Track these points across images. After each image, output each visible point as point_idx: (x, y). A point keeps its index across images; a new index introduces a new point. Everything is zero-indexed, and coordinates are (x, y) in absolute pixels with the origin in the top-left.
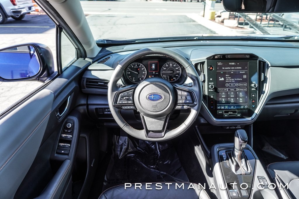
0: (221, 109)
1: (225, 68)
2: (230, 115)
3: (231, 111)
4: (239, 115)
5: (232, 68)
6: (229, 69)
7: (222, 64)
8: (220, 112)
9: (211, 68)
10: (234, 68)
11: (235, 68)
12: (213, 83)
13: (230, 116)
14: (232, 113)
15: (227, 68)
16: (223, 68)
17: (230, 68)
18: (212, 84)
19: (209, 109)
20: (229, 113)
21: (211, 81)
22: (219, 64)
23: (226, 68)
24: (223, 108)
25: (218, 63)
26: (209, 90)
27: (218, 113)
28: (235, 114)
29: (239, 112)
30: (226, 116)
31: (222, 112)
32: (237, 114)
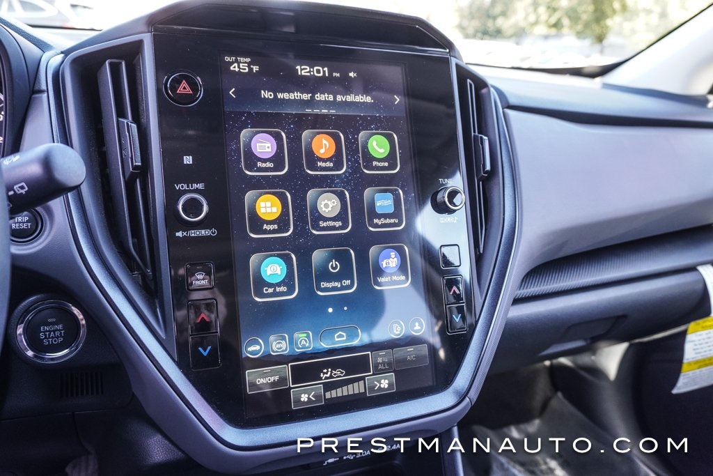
0: (267, 361)
1: (280, 96)
2: (329, 387)
3: (334, 365)
4: (385, 384)
5: (320, 97)
6: (302, 100)
7: (255, 68)
8: (264, 375)
9: (184, 88)
10: (331, 98)
11: (339, 98)
12: (200, 186)
13: (333, 394)
14: (339, 374)
15: (292, 96)
16: (266, 94)
17: (306, 97)
18: (197, 191)
20: (326, 375)
21: (189, 175)
22: (234, 68)
23: (286, 96)
24: (279, 346)
25: (227, 59)
26: (179, 234)
27: (253, 385)
28: (363, 378)
29: (384, 363)
30: (309, 398)
31: (277, 378)
32: (369, 376)
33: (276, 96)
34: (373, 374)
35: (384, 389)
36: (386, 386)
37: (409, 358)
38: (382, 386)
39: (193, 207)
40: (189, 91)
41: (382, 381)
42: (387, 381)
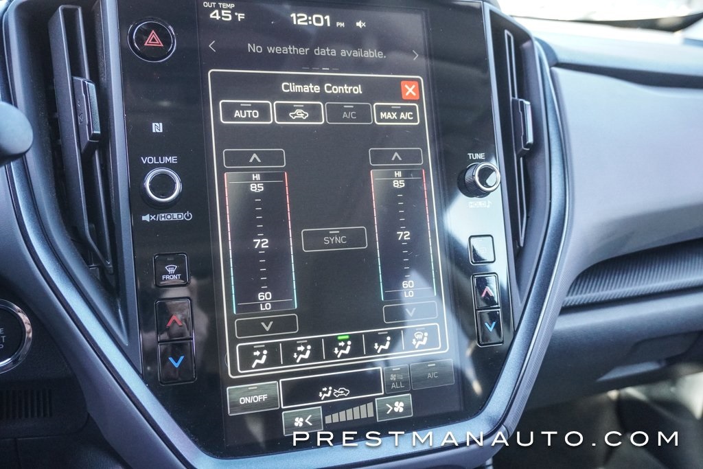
1: (270, 50)
2: (329, 409)
3: (335, 382)
4: (399, 407)
5: (320, 52)
6: (297, 56)
7: (241, 16)
8: (248, 393)
10: (334, 53)
11: (344, 53)
12: (172, 160)
13: (335, 418)
14: (342, 394)
15: (285, 50)
16: (253, 48)
17: (303, 51)
18: (168, 165)
19: (146, 378)
20: (325, 394)
21: (159, 146)
22: (215, 15)
23: (278, 50)
25: (206, 4)
26: (146, 218)
27: (235, 405)
28: (372, 400)
29: (398, 382)
30: (304, 422)
31: (264, 397)
32: (379, 397)
33: (265, 50)
34: (385, 395)
35: (398, 414)
36: (401, 410)
37: (429, 376)
38: (396, 410)
39: (163, 184)
40: (159, 43)
41: (396, 404)
42: (402, 404)
